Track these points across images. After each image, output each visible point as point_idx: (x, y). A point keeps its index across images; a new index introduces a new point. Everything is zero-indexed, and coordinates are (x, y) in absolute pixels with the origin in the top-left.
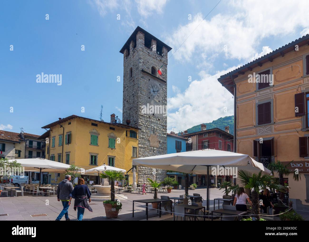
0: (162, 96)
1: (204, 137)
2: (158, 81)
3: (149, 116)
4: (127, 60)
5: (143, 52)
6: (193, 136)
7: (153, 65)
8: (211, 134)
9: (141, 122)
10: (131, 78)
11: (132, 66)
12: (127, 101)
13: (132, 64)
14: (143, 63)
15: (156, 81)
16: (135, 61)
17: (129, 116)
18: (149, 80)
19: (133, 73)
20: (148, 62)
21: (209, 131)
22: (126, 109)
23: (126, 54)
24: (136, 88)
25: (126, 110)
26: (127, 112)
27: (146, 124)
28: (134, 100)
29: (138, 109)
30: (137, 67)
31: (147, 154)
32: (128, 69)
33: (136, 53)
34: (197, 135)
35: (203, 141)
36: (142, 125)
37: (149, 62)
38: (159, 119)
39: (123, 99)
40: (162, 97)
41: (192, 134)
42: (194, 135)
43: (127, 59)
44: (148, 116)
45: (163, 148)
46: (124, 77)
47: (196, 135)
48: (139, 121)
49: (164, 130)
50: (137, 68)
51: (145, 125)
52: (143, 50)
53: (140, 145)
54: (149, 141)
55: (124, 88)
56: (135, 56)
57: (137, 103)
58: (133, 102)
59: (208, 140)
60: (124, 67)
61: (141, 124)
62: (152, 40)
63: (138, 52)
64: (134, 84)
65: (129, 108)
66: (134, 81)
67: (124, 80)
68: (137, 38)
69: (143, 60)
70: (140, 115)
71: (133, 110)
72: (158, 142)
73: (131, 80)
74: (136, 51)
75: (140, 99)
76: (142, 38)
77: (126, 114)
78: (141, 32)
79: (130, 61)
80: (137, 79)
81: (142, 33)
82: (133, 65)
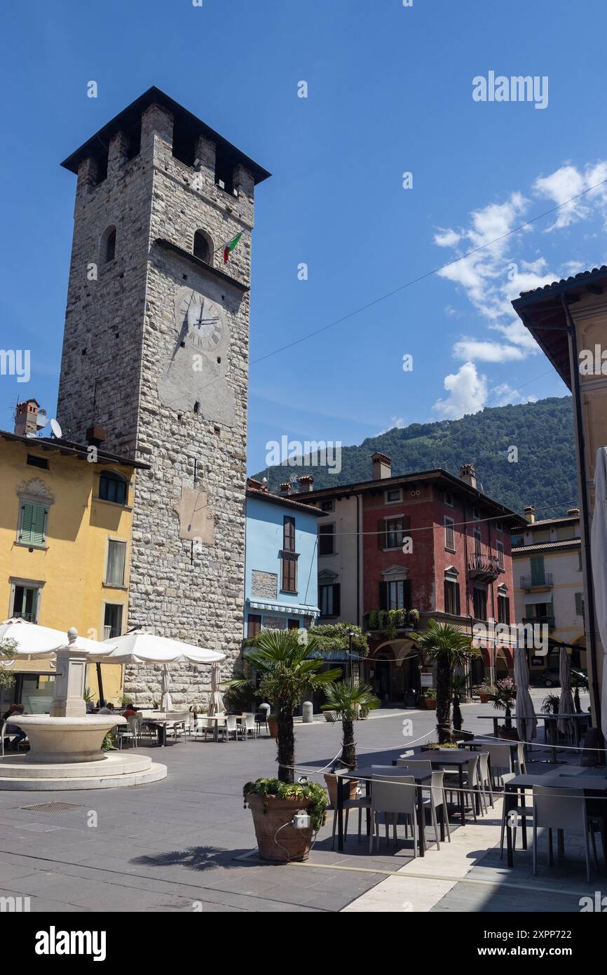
0: (232, 341)
1: (387, 503)
2: (217, 283)
3: (179, 417)
4: (94, 199)
5: (165, 174)
6: (344, 500)
7: (202, 226)
8: (418, 492)
9: (149, 435)
10: (108, 266)
11: (112, 221)
12: (84, 352)
13: (117, 213)
14: (165, 213)
15: (211, 284)
16: (133, 205)
17: (90, 411)
18: (185, 277)
19: (117, 246)
20: (182, 212)
21: (410, 479)
22: (77, 382)
23: (89, 174)
24: (130, 304)
25: (77, 387)
26: (80, 396)
27: (168, 446)
28: (119, 350)
29: (134, 387)
30: (138, 225)
31: (167, 570)
32: (97, 230)
33: (136, 178)
34: (360, 496)
35: (386, 518)
36: (149, 452)
37: (187, 211)
38: (217, 430)
39: (66, 341)
40: (232, 345)
41: (338, 492)
42: (347, 496)
43: (94, 195)
44: (175, 416)
45: (229, 545)
46: (73, 257)
47: (356, 493)
48: (140, 432)
49: (233, 473)
50: (140, 228)
51: (164, 451)
52: (166, 169)
53: (138, 535)
54: (176, 515)
55: (73, 300)
56: (129, 188)
57: (132, 362)
58: (113, 358)
59: (403, 515)
60: (76, 222)
61: (146, 445)
62: (201, 138)
63: (144, 173)
64: (124, 290)
65: (93, 381)
66: (122, 276)
67: (72, 267)
68: (144, 126)
69: (163, 204)
70: (145, 409)
71: (113, 389)
72: (212, 522)
73: (109, 271)
74: (135, 168)
75: (148, 345)
76: (166, 129)
77: (76, 403)
78: (163, 108)
79: (108, 201)
80: (134, 269)
81: (165, 112)
82: (123, 218)
